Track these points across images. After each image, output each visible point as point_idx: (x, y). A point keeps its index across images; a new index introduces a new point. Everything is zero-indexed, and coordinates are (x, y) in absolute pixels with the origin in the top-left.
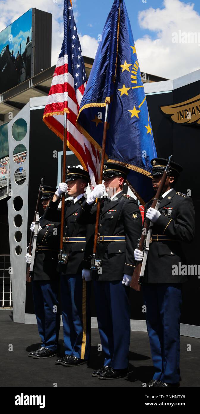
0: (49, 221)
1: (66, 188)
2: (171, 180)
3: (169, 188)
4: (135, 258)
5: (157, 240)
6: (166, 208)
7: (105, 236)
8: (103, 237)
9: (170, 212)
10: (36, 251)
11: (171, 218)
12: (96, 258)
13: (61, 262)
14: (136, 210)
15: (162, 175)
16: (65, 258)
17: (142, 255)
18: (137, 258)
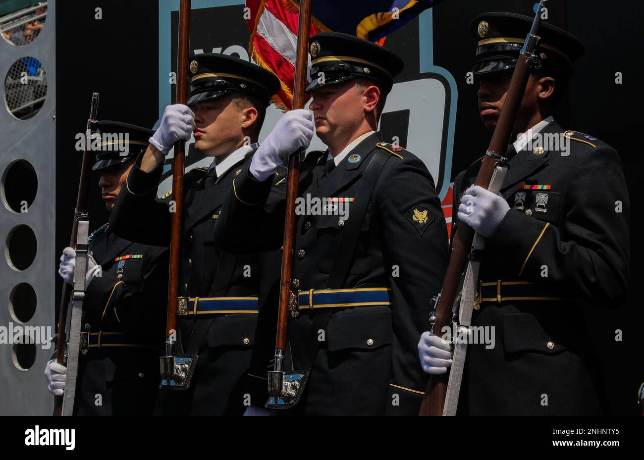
0: (128, 242)
1: (188, 123)
2: (545, 88)
3: (538, 115)
4: (423, 363)
5: (499, 297)
6: (527, 187)
7: (317, 288)
8: (310, 292)
9: (542, 199)
10: (80, 352)
11: (547, 222)
12: (286, 368)
13: (169, 386)
14: (423, 195)
15: (511, 70)
16: (184, 370)
17: (448, 353)
18: (430, 364)
